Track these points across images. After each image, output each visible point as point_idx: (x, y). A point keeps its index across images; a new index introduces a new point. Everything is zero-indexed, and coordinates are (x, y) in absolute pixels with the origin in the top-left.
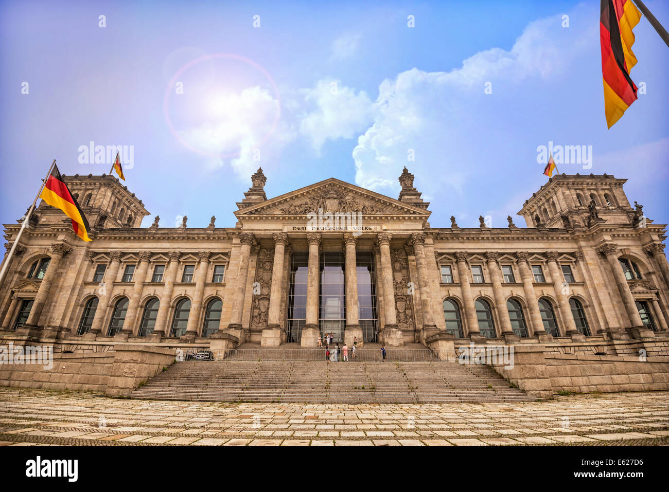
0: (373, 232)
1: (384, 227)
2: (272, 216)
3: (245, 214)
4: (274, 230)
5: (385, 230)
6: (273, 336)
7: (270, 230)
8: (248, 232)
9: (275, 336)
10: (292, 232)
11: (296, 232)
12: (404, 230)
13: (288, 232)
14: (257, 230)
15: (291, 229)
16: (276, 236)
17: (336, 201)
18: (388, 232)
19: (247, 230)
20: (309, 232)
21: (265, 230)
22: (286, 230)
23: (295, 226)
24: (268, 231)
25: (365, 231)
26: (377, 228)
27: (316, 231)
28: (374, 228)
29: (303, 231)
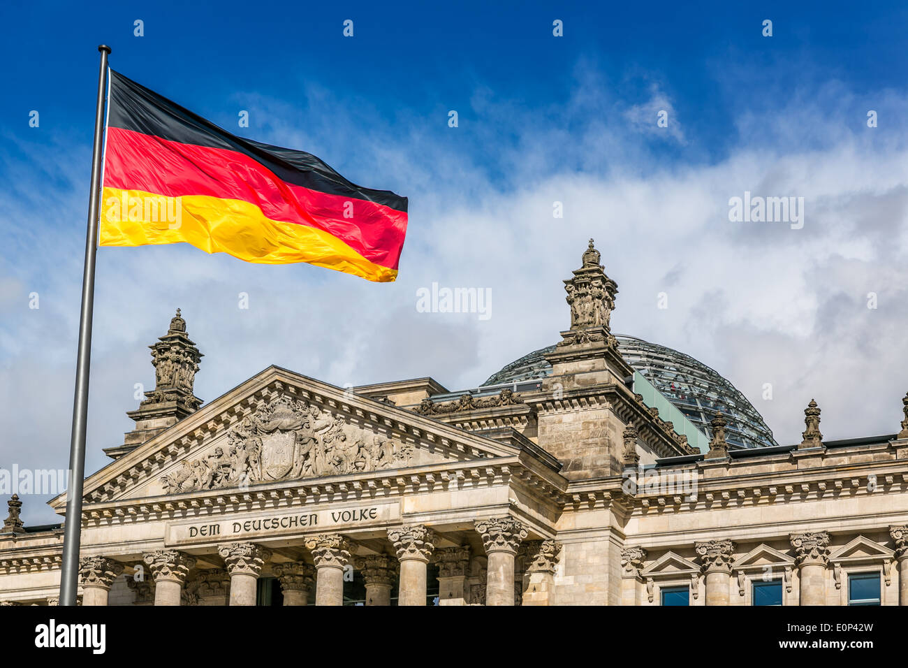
0: (379, 524)
1: (410, 506)
2: (136, 503)
4: (146, 541)
5: (409, 515)
7: (138, 542)
10: (188, 543)
11: (198, 542)
12: (457, 511)
13: (179, 543)
15: (185, 534)
17: (289, 436)
18: (417, 519)
19: (90, 546)
20: (224, 539)
21: (128, 543)
22: (173, 539)
23: (193, 526)
24: (136, 546)
25: (358, 523)
26: (389, 510)
27: (242, 535)
28: (384, 512)
29: (212, 536)
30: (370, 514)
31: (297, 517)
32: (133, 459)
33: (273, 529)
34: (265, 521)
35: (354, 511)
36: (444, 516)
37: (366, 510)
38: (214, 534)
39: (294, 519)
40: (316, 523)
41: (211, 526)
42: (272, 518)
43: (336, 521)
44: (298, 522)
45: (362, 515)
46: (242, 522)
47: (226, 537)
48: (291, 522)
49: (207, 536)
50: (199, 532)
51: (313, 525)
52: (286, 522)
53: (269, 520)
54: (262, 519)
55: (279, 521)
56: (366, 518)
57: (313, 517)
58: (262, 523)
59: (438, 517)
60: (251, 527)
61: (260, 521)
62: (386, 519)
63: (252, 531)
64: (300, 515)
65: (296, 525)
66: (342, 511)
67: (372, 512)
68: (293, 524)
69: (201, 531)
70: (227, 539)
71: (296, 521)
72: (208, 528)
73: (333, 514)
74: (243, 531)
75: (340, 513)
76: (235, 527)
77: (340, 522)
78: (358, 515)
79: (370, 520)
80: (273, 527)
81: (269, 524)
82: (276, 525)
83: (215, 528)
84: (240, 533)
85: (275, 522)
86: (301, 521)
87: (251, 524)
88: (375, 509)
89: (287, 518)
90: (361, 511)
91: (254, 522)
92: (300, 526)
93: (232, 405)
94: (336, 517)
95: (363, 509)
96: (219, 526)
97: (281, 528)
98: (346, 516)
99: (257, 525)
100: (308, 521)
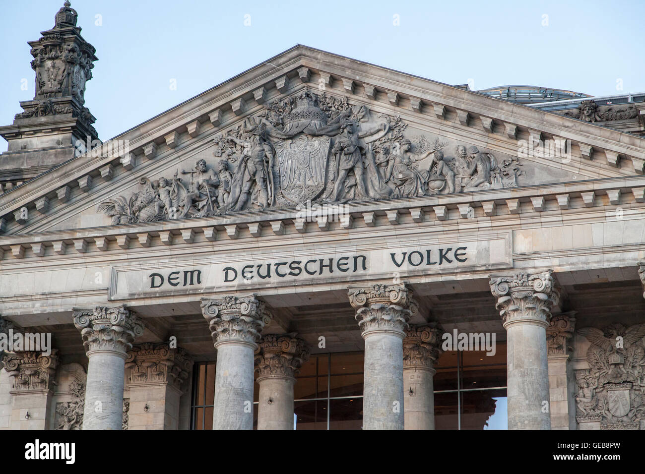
0: (471, 270)
1: (523, 245)
2: (66, 236)
4: (76, 293)
5: (525, 257)
7: (63, 295)
10: (147, 296)
11: (163, 295)
12: (604, 251)
13: (132, 297)
15: (143, 283)
16: (85, 320)
17: (320, 145)
18: (538, 263)
20: (210, 291)
21: (46, 295)
22: (123, 290)
23: (156, 271)
24: (59, 301)
25: (437, 268)
26: (487, 250)
27: (239, 286)
28: (479, 252)
29: (188, 286)
30: (456, 255)
31: (331, 260)
32: (66, 175)
33: (292, 278)
34: (278, 265)
35: (429, 252)
36: (583, 258)
37: (450, 249)
38: (192, 283)
39: (326, 262)
40: (364, 268)
41: (186, 273)
42: (290, 261)
43: (399, 266)
44: (335, 267)
45: (443, 256)
46: (239, 267)
47: (213, 288)
48: (322, 266)
49: (180, 286)
50: (166, 281)
51: (360, 271)
52: (314, 267)
53: (285, 264)
54: (273, 262)
55: (302, 266)
56: (450, 262)
57: (360, 260)
58: (273, 268)
59: (574, 259)
60: (255, 274)
61: (269, 265)
62: (483, 262)
63: (257, 279)
64: (336, 257)
65: (331, 271)
66: (408, 250)
67: (459, 252)
68: (326, 270)
69: (169, 279)
70: (215, 290)
71: (330, 266)
72: (181, 276)
73: (393, 255)
74: (240, 280)
75: (404, 254)
76: (226, 274)
77: (406, 267)
78: (435, 257)
79: (456, 263)
80: (291, 274)
81: (284, 270)
82: (297, 271)
83: (194, 276)
84: (236, 283)
85: (295, 267)
86: (338, 265)
87: (255, 269)
88: (465, 248)
89: (315, 261)
90: (441, 251)
91: (259, 266)
92: (337, 273)
93: (229, 99)
94: (399, 259)
95: (445, 247)
96: (199, 272)
97: (304, 276)
98: (416, 258)
99: (264, 272)
100: (351, 265)
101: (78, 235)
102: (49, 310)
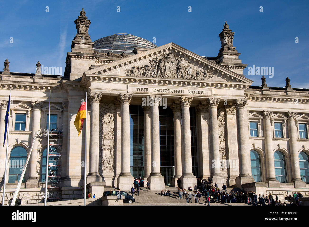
0: (204, 96)
1: (214, 92)
3: (94, 74)
4: (120, 90)
5: (215, 95)
6: (128, 182)
7: (117, 90)
8: (97, 90)
9: (130, 182)
10: (136, 93)
11: (140, 93)
12: (230, 96)
13: (133, 93)
14: (105, 89)
15: (135, 90)
16: (123, 96)
17: (175, 65)
18: (217, 96)
19: (96, 89)
21: (113, 90)
22: (130, 91)
23: (138, 87)
24: (116, 91)
25: (198, 95)
26: (207, 92)
28: (206, 93)
29: (145, 92)
30: (201, 93)
31: (176, 90)
33: (168, 93)
34: (165, 90)
35: (196, 91)
36: (225, 97)
37: (200, 91)
38: (146, 91)
39: (175, 91)
40: (183, 93)
41: (145, 89)
42: (168, 89)
43: (190, 93)
44: (177, 92)
45: (199, 93)
46: (157, 89)
47: (152, 93)
48: (174, 91)
49: (144, 92)
50: (140, 90)
52: (173, 91)
53: (167, 90)
54: (164, 89)
55: (170, 90)
56: (200, 94)
57: (182, 91)
58: (164, 90)
59: (224, 97)
61: (163, 90)
62: (207, 95)
63: (160, 92)
64: (177, 90)
65: (176, 93)
66: (192, 90)
67: (202, 92)
68: (175, 92)
72: (144, 89)
73: (189, 91)
74: (157, 92)
75: (191, 91)
76: (154, 90)
77: (191, 94)
78: (197, 92)
79: (201, 94)
80: (168, 92)
81: (167, 91)
82: (169, 92)
83: (146, 90)
85: (169, 90)
86: (178, 91)
87: (160, 90)
88: (203, 91)
89: (173, 90)
90: (198, 91)
91: (161, 89)
92: (178, 93)
94: (190, 92)
95: (199, 91)
96: (148, 89)
97: (171, 93)
98: (193, 92)
99: (162, 91)
100: (180, 92)
101: (123, 77)
102: (113, 93)
